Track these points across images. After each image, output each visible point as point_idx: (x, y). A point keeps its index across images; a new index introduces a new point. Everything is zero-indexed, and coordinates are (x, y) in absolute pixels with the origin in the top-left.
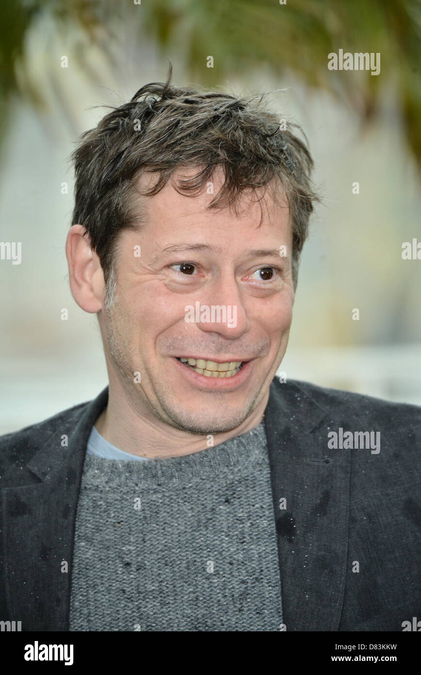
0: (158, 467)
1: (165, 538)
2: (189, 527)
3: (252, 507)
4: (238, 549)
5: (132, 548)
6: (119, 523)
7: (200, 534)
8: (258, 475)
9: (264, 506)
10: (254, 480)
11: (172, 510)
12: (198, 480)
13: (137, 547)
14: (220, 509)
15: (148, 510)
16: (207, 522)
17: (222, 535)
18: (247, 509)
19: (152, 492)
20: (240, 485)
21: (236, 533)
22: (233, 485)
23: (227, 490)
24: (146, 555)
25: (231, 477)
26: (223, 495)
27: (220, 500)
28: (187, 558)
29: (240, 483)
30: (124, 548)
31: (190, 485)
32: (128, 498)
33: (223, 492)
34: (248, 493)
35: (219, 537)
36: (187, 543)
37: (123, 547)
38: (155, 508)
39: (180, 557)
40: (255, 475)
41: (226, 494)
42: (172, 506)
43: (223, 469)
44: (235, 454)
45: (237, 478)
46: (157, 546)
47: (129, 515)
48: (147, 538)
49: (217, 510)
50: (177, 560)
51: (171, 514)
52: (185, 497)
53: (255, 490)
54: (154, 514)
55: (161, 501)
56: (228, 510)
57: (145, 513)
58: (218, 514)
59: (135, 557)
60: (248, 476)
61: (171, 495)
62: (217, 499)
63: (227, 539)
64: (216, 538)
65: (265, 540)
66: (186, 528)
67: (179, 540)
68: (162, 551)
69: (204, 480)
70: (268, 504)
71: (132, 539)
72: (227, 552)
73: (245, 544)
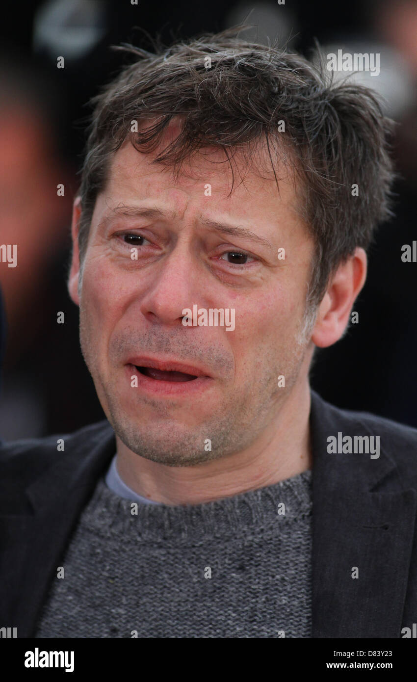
0: (166, 515)
1: (162, 605)
2: (191, 595)
3: (270, 578)
4: (245, 629)
5: (122, 611)
6: (113, 579)
7: (204, 605)
8: (285, 539)
9: (287, 578)
10: (280, 544)
11: (175, 572)
12: (211, 538)
13: (129, 611)
14: (232, 577)
15: (147, 568)
16: (215, 591)
17: (229, 610)
18: (264, 580)
19: (155, 546)
20: (261, 549)
21: (246, 608)
22: (252, 548)
23: (243, 554)
24: (137, 622)
25: (250, 538)
26: (238, 560)
27: (233, 565)
28: (185, 633)
29: (261, 546)
30: (113, 611)
31: (201, 543)
32: (127, 549)
33: (239, 556)
34: (269, 561)
35: (226, 612)
36: (186, 614)
37: (113, 608)
38: (155, 567)
39: (176, 631)
40: (281, 538)
41: (243, 559)
42: (176, 567)
43: (243, 527)
44: (259, 510)
45: (257, 540)
46: (151, 614)
47: (125, 570)
48: (141, 602)
49: (228, 577)
50: (171, 633)
51: (174, 577)
52: (193, 557)
53: (278, 557)
54: (153, 574)
55: (163, 558)
56: (241, 580)
57: (143, 571)
58: (228, 584)
59: (124, 623)
60: (271, 539)
61: (177, 553)
62: (229, 565)
63: (234, 615)
64: (222, 612)
65: (280, 621)
66: (188, 596)
67: (178, 610)
68: (155, 620)
69: (218, 538)
70: (292, 576)
71: (124, 601)
72: (232, 631)
73: (255, 623)
